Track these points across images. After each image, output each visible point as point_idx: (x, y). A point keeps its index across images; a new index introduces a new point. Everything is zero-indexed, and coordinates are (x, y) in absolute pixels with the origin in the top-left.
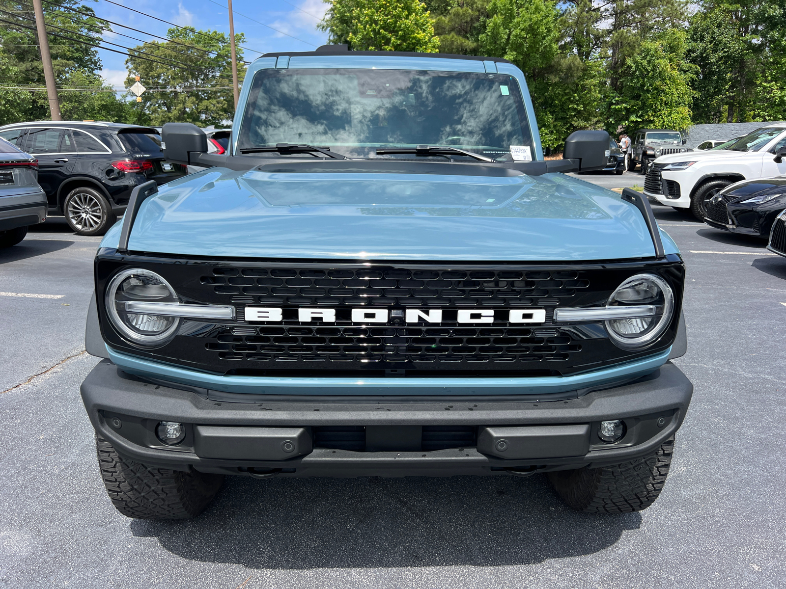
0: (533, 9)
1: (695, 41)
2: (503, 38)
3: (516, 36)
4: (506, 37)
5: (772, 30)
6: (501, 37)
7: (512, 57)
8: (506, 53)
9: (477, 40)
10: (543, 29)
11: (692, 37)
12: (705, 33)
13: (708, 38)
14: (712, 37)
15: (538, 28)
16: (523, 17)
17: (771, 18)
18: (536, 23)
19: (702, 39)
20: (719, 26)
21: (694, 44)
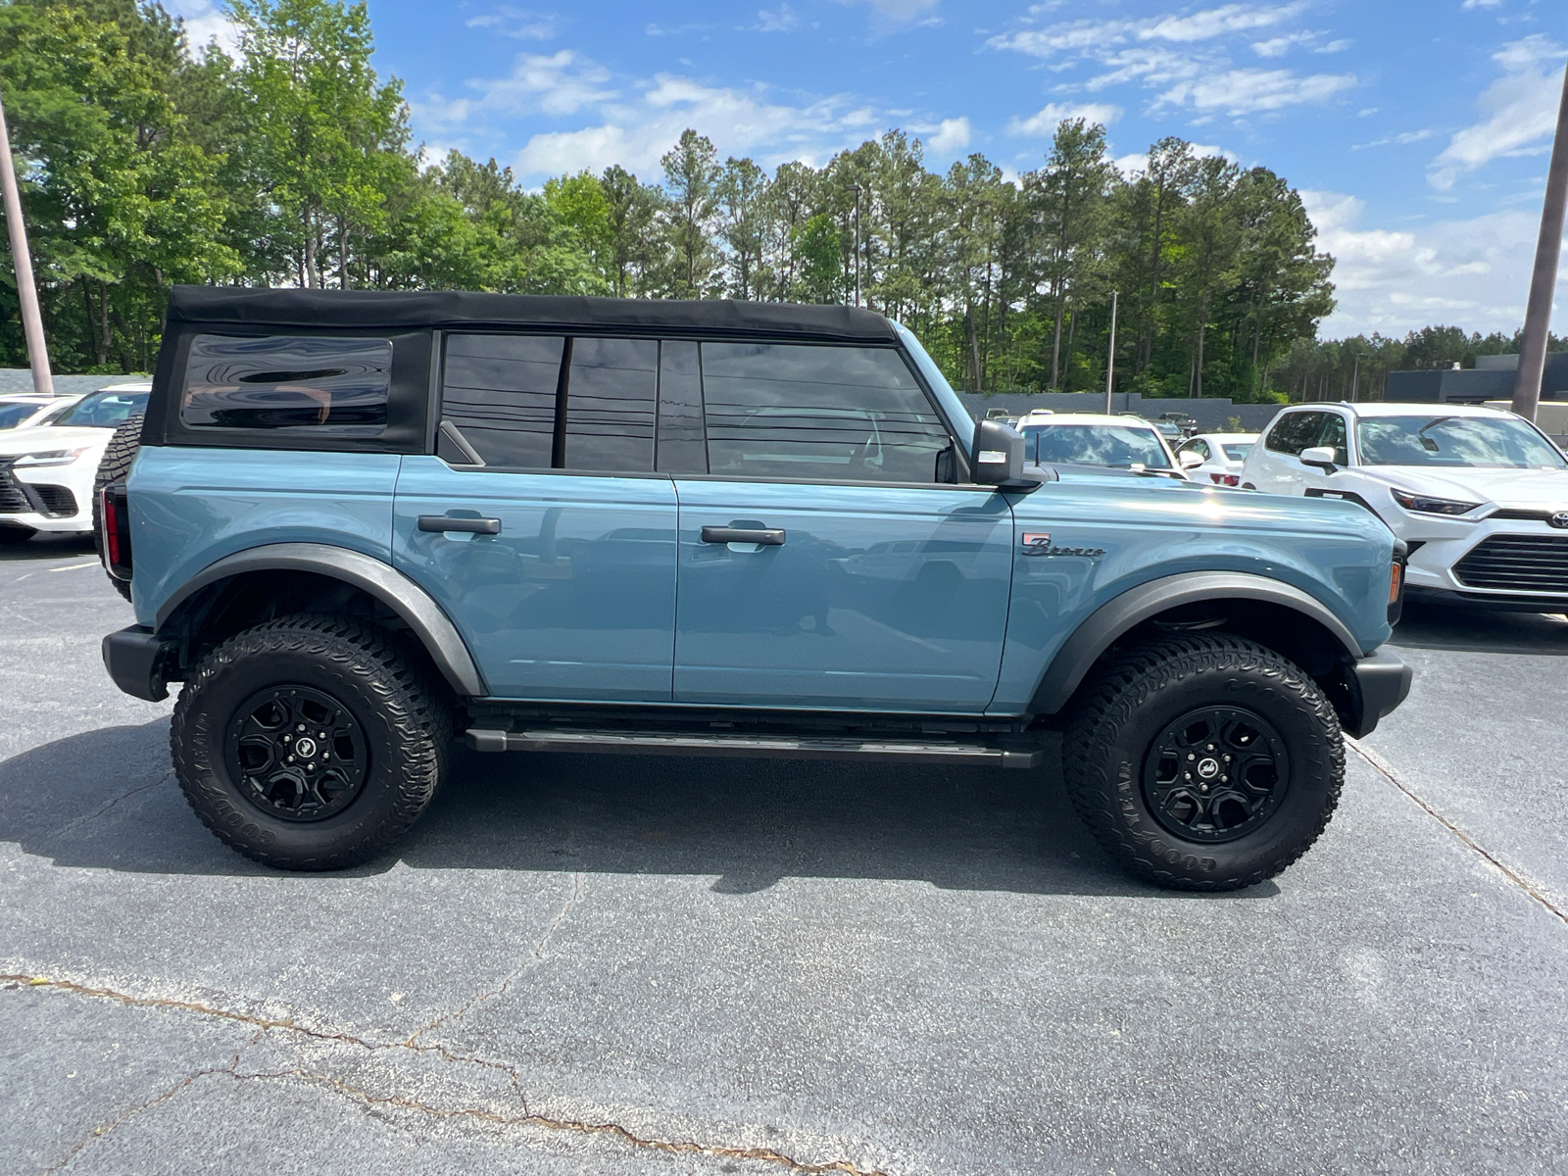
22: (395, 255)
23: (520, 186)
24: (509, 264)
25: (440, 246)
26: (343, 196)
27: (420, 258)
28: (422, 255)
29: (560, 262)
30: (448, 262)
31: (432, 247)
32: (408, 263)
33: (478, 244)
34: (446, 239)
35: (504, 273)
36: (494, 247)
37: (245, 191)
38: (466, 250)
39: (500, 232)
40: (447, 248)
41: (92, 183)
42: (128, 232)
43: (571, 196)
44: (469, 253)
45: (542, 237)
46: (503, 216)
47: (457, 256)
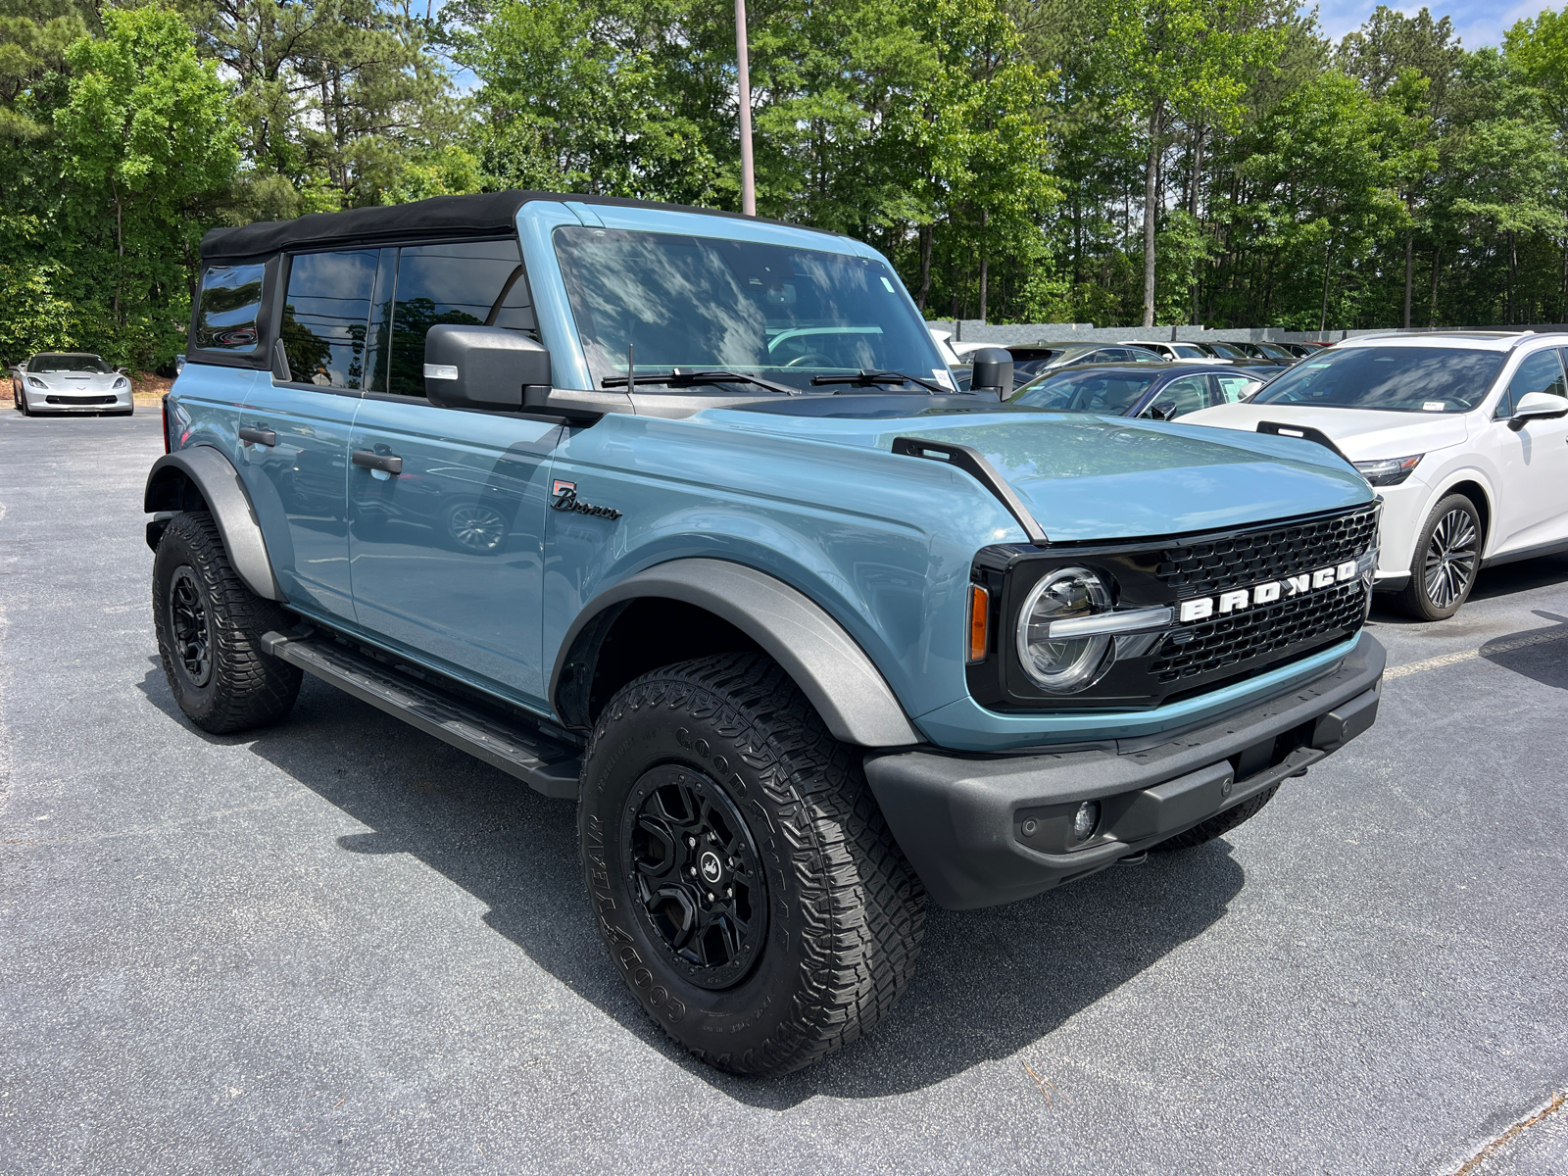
0: (179, 73)
1: (492, 172)
2: (114, 124)
3: (145, 123)
4: (121, 121)
5: (607, 166)
6: (109, 120)
7: (145, 167)
8: (125, 156)
9: (47, 119)
10: (206, 113)
11: (485, 166)
12: (505, 160)
13: (512, 170)
14: (518, 170)
15: (197, 111)
16: (157, 84)
17: (603, 146)
18: (191, 101)
19: (502, 168)
20: (526, 151)
21: (491, 178)
22: (1254, 160)
23: (1459, 42)
24: (1416, 154)
25: (1315, 140)
26: (1195, 94)
27: (1287, 159)
28: (1290, 153)
29: (1505, 141)
30: (1322, 162)
31: (1304, 143)
32: (1270, 168)
33: (1372, 131)
34: (1325, 129)
35: (1407, 167)
36: (1397, 131)
37: (1081, 106)
38: (1350, 142)
39: (1408, 111)
40: (1324, 142)
41: (922, 123)
42: (948, 171)
43: (1545, 41)
44: (1355, 145)
45: (1483, 108)
46: (1415, 86)
47: (1336, 152)
